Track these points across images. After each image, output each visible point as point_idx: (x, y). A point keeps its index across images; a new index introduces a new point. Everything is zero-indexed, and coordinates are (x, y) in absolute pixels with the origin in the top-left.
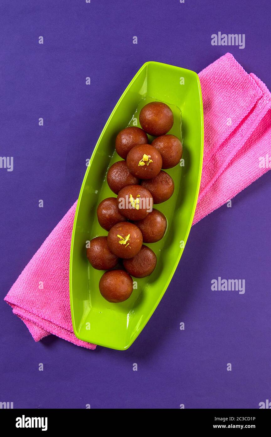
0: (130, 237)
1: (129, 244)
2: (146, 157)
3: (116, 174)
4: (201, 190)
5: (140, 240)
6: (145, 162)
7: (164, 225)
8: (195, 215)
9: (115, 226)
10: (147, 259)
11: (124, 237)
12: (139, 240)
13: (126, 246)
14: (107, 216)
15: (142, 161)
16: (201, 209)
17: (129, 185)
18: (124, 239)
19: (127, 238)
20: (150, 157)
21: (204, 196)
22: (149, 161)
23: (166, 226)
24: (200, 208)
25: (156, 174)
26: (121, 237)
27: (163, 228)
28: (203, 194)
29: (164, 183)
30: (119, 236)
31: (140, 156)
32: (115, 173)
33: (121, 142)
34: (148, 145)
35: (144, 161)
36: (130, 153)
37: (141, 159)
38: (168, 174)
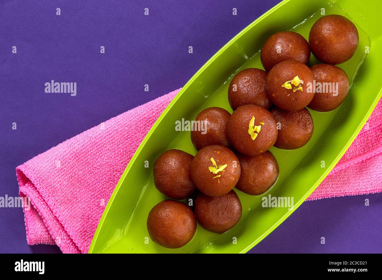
0: (225, 169)
1: (220, 176)
2: (297, 80)
3: (246, 82)
4: (343, 160)
5: (235, 180)
6: (293, 86)
7: (273, 179)
8: (318, 188)
9: (212, 146)
10: (230, 210)
11: (219, 164)
12: (234, 179)
13: (215, 177)
15: (290, 83)
16: (330, 185)
17: (255, 104)
18: (218, 167)
19: (222, 168)
20: (303, 83)
21: (343, 170)
22: (298, 87)
23: (275, 181)
24: (330, 183)
25: (299, 108)
26: (214, 162)
27: (270, 182)
28: (343, 167)
29: (301, 124)
30: (212, 160)
31: (291, 76)
32: (246, 80)
33: (274, 46)
34: (306, 67)
35: (292, 83)
36: (278, 66)
37: (290, 80)
38: (311, 117)
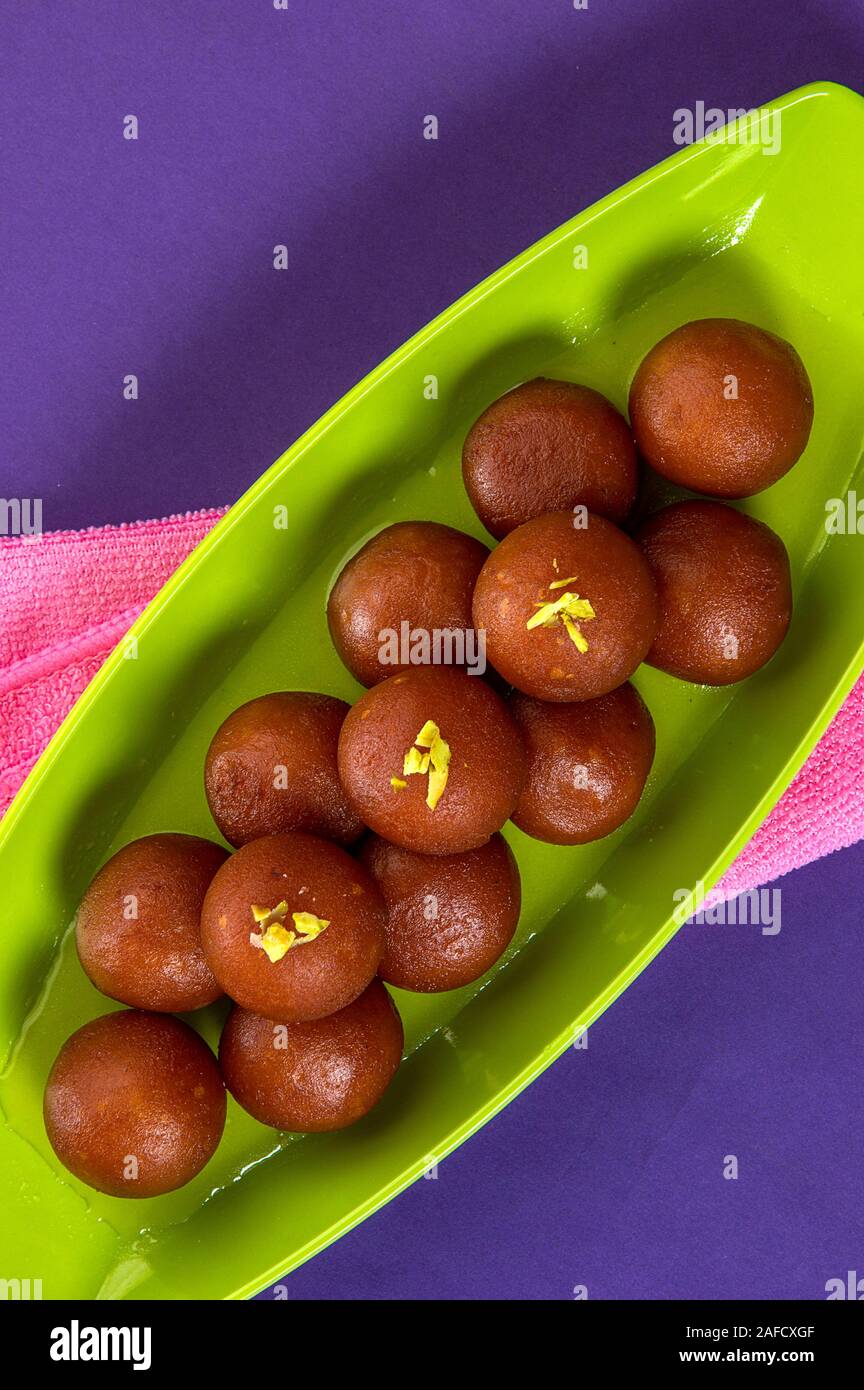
0: (532, 612)
1: (554, 586)
2: (275, 946)
3: (456, 938)
4: (92, 661)
5: (493, 572)
6: (289, 925)
7: (350, 581)
8: (185, 554)
9: (582, 697)
10: (505, 465)
11: (557, 629)
12: (500, 576)
13: (570, 580)
14: (595, 762)
15: (299, 935)
16: (138, 566)
17: (421, 856)
18: (561, 620)
19: (545, 614)
20: (253, 935)
21: (93, 624)
22: (270, 922)
23: (342, 575)
24: (141, 576)
25: (263, 843)
26: (575, 635)
27: (361, 569)
28: (92, 636)
29: (252, 785)
30: (582, 645)
31: (298, 963)
32: (457, 945)
33: (358, 1075)
34: (238, 996)
35: (293, 934)
36: (342, 1001)
37: (300, 947)
38: (214, 814)
